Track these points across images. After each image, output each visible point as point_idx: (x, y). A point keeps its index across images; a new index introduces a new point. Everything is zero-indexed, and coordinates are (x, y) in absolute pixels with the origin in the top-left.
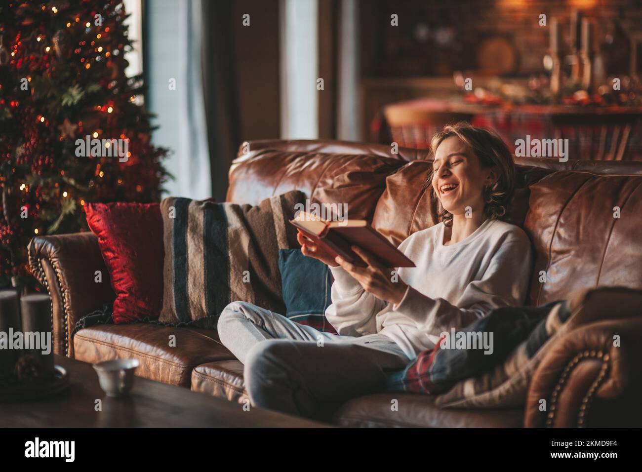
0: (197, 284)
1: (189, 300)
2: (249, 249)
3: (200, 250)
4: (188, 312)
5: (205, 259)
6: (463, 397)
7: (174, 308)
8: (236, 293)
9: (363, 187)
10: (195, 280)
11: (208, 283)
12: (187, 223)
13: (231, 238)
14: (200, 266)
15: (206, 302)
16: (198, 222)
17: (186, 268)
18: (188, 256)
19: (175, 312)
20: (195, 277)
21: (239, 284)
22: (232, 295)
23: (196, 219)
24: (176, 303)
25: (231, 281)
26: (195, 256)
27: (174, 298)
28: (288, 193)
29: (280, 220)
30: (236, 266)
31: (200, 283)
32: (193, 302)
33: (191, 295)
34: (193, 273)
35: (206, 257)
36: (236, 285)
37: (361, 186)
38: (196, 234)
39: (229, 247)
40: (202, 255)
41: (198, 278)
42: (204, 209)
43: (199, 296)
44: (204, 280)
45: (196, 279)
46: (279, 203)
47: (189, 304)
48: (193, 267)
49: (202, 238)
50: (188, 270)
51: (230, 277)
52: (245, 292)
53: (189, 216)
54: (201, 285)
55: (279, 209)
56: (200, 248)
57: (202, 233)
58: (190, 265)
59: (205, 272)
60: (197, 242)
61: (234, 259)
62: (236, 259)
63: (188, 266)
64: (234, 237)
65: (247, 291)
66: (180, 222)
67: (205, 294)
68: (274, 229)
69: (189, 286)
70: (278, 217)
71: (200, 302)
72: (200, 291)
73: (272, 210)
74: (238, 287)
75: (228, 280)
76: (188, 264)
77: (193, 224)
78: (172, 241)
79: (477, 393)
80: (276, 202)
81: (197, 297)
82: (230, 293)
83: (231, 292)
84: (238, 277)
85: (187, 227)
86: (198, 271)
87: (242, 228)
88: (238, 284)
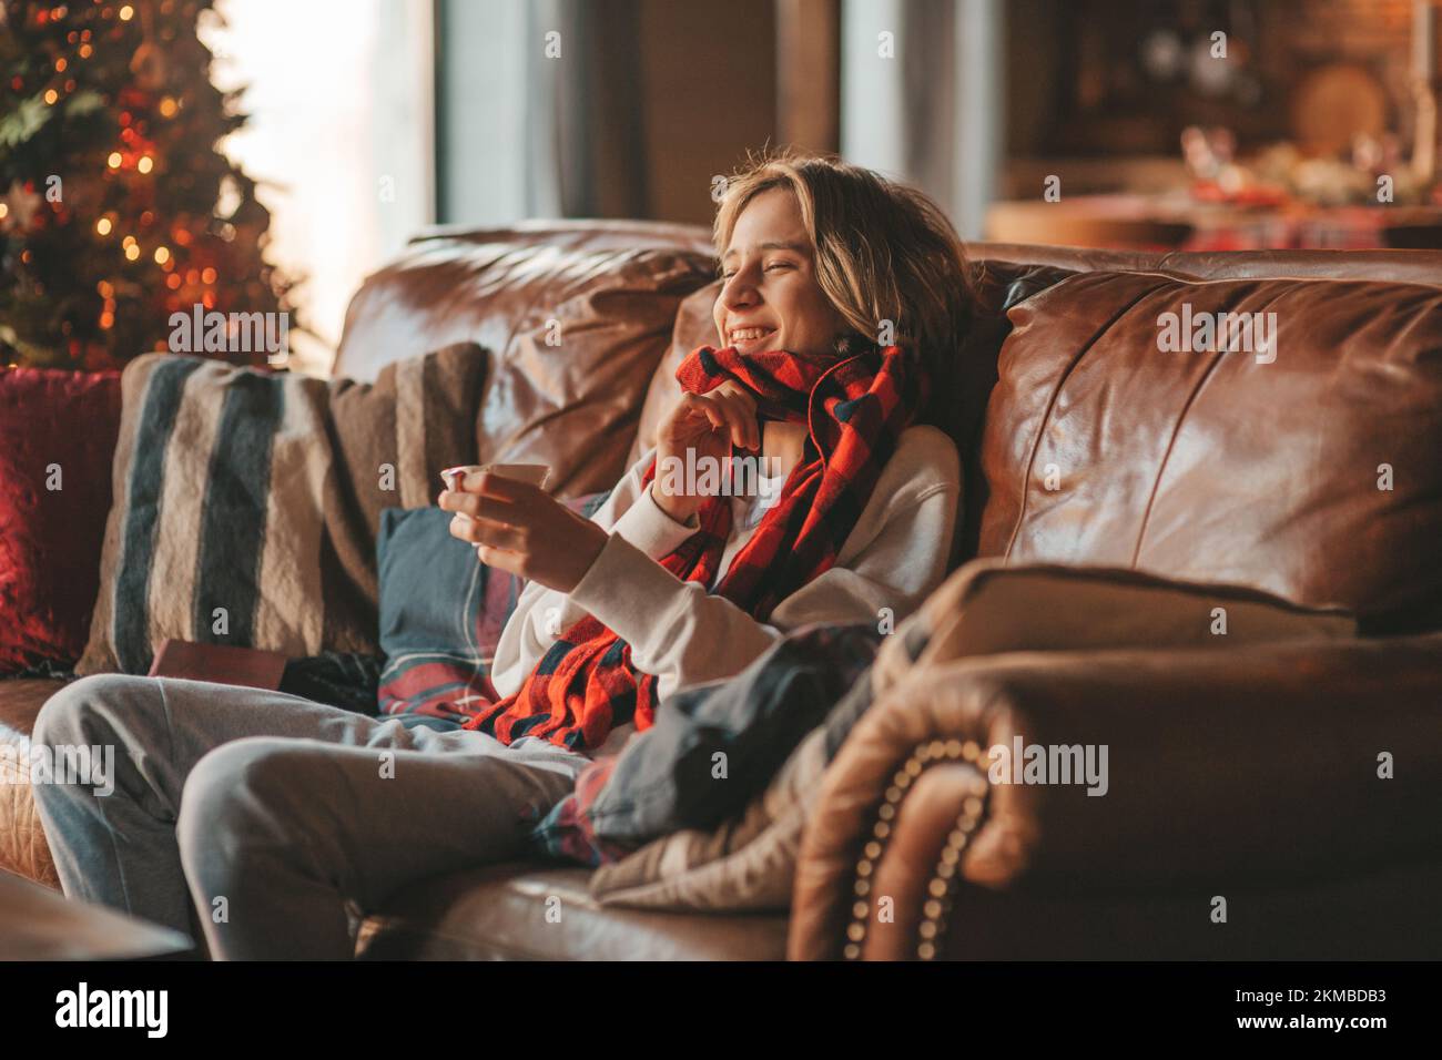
0: (176, 578)
1: (149, 620)
2: (325, 493)
3: (193, 491)
4: (147, 651)
5: (202, 513)
6: (657, 878)
7: (112, 639)
8: (273, 606)
9: (624, 330)
10: (170, 567)
11: (203, 577)
12: (174, 422)
13: (280, 461)
14: (190, 533)
15: (192, 625)
16: (205, 421)
17: (153, 536)
18: (162, 506)
19: (114, 649)
20: (173, 559)
21: (284, 581)
22: (262, 609)
23: (200, 411)
24: (118, 626)
25: (265, 572)
26: (178, 507)
27: (114, 615)
28: (447, 350)
29: (412, 416)
30: (283, 535)
31: (181, 577)
32: (159, 626)
33: (156, 607)
34: (169, 550)
35: (206, 509)
36: (276, 581)
37: (622, 327)
38: (192, 449)
39: (273, 483)
40: (198, 503)
41: (181, 563)
42: (227, 387)
43: (177, 611)
44: (196, 570)
45: (175, 564)
46: (417, 376)
47: (148, 628)
48: (169, 535)
49: (206, 461)
50: (157, 541)
51: (262, 561)
52: (298, 604)
53: (184, 404)
54: (185, 580)
55: (415, 390)
56: (194, 485)
57: (209, 447)
58: (163, 530)
59: (199, 547)
60: (189, 469)
61: (280, 514)
62: (285, 517)
63: (159, 531)
64: (290, 458)
65: (305, 600)
66: (156, 416)
67: (192, 606)
68: (394, 442)
69: (153, 582)
70: (408, 408)
71: (178, 625)
72: (179, 597)
73: (395, 391)
74: (280, 591)
75: (257, 571)
76: (159, 525)
77: (190, 425)
78: (131, 465)
79: (693, 865)
80: (410, 370)
81: (171, 612)
82: (258, 604)
83: (262, 601)
84: (283, 563)
85: (172, 430)
86: (182, 546)
87: (315, 436)
88: (280, 581)
